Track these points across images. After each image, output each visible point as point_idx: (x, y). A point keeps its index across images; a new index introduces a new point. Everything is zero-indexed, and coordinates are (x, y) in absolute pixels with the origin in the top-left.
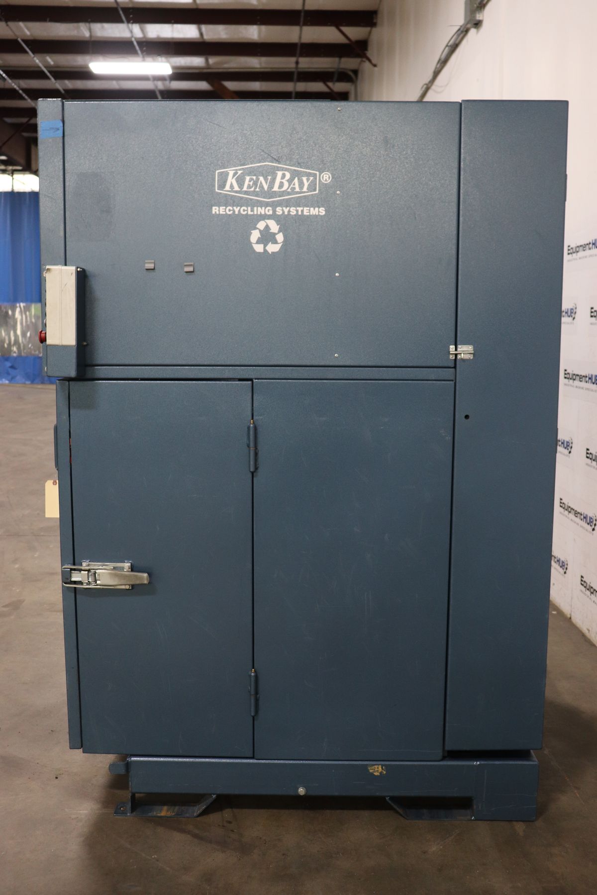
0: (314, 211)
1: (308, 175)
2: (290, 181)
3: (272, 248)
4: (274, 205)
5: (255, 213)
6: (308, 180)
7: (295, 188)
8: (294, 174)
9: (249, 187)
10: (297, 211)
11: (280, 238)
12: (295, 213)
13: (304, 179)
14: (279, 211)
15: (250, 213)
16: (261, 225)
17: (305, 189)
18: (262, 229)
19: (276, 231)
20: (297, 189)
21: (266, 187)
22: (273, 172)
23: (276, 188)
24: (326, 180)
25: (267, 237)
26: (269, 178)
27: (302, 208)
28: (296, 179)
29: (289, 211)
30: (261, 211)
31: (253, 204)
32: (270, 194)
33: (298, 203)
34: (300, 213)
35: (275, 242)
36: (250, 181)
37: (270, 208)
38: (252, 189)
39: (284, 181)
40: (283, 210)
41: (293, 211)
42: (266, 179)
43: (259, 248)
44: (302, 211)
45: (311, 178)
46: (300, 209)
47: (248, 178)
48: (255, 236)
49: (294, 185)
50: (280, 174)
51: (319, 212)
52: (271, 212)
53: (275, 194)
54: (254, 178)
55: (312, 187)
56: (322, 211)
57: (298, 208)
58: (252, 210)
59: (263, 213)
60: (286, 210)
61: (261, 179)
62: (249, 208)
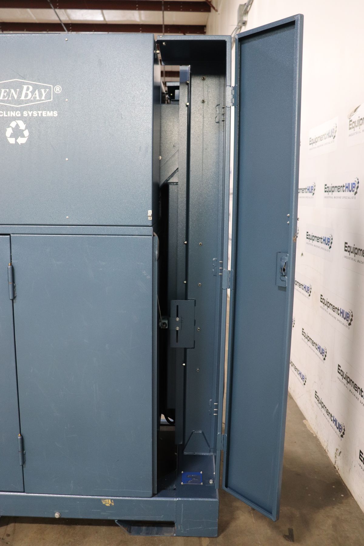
0: (50, 114)
1: (45, 88)
2: (33, 92)
3: (22, 141)
4: (22, 110)
5: (9, 116)
6: (45, 92)
7: (36, 97)
8: (35, 87)
9: (4, 97)
10: (38, 114)
11: (26, 133)
12: (36, 115)
13: (43, 90)
14: (25, 114)
15: (5, 115)
16: (13, 124)
17: (43, 98)
18: (14, 127)
19: (24, 129)
20: (38, 98)
21: (16, 97)
22: (19, 86)
23: (23, 98)
24: (58, 91)
25: (17, 133)
26: (18, 90)
27: (41, 112)
28: (37, 90)
29: (32, 114)
30: (12, 114)
31: (7, 109)
32: (19, 102)
33: (38, 108)
34: (40, 115)
35: (23, 136)
36: (4, 93)
37: (19, 112)
38: (6, 99)
39: (28, 92)
40: (28, 113)
41: (35, 114)
42: (16, 91)
43: (12, 141)
44: (42, 114)
45: (48, 90)
46: (40, 112)
47: (3, 90)
48: (9, 132)
49: (35, 95)
50: (25, 87)
51: (53, 114)
52: (20, 115)
53: (22, 102)
54: (8, 90)
55: (48, 96)
56: (55, 114)
57: (38, 112)
58: (7, 114)
59: (14, 115)
60: (30, 113)
61: (12, 91)
62: (5, 112)
